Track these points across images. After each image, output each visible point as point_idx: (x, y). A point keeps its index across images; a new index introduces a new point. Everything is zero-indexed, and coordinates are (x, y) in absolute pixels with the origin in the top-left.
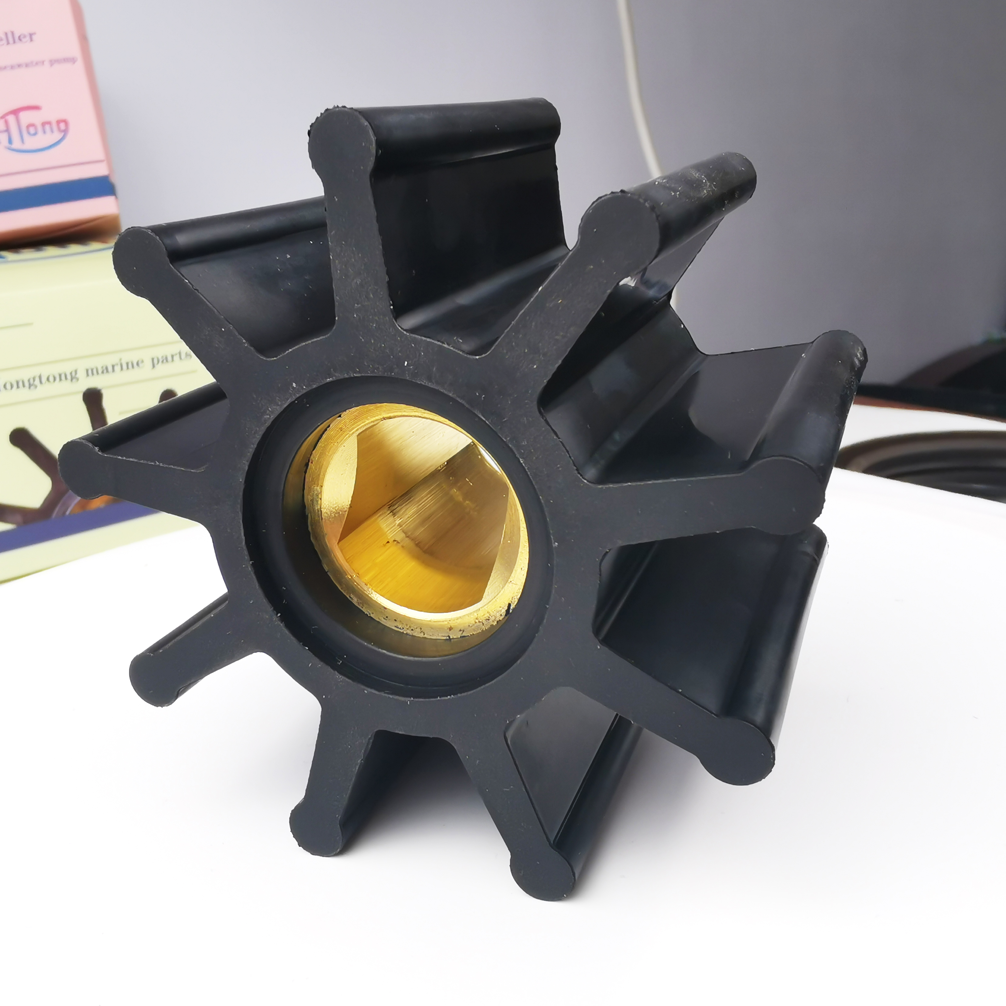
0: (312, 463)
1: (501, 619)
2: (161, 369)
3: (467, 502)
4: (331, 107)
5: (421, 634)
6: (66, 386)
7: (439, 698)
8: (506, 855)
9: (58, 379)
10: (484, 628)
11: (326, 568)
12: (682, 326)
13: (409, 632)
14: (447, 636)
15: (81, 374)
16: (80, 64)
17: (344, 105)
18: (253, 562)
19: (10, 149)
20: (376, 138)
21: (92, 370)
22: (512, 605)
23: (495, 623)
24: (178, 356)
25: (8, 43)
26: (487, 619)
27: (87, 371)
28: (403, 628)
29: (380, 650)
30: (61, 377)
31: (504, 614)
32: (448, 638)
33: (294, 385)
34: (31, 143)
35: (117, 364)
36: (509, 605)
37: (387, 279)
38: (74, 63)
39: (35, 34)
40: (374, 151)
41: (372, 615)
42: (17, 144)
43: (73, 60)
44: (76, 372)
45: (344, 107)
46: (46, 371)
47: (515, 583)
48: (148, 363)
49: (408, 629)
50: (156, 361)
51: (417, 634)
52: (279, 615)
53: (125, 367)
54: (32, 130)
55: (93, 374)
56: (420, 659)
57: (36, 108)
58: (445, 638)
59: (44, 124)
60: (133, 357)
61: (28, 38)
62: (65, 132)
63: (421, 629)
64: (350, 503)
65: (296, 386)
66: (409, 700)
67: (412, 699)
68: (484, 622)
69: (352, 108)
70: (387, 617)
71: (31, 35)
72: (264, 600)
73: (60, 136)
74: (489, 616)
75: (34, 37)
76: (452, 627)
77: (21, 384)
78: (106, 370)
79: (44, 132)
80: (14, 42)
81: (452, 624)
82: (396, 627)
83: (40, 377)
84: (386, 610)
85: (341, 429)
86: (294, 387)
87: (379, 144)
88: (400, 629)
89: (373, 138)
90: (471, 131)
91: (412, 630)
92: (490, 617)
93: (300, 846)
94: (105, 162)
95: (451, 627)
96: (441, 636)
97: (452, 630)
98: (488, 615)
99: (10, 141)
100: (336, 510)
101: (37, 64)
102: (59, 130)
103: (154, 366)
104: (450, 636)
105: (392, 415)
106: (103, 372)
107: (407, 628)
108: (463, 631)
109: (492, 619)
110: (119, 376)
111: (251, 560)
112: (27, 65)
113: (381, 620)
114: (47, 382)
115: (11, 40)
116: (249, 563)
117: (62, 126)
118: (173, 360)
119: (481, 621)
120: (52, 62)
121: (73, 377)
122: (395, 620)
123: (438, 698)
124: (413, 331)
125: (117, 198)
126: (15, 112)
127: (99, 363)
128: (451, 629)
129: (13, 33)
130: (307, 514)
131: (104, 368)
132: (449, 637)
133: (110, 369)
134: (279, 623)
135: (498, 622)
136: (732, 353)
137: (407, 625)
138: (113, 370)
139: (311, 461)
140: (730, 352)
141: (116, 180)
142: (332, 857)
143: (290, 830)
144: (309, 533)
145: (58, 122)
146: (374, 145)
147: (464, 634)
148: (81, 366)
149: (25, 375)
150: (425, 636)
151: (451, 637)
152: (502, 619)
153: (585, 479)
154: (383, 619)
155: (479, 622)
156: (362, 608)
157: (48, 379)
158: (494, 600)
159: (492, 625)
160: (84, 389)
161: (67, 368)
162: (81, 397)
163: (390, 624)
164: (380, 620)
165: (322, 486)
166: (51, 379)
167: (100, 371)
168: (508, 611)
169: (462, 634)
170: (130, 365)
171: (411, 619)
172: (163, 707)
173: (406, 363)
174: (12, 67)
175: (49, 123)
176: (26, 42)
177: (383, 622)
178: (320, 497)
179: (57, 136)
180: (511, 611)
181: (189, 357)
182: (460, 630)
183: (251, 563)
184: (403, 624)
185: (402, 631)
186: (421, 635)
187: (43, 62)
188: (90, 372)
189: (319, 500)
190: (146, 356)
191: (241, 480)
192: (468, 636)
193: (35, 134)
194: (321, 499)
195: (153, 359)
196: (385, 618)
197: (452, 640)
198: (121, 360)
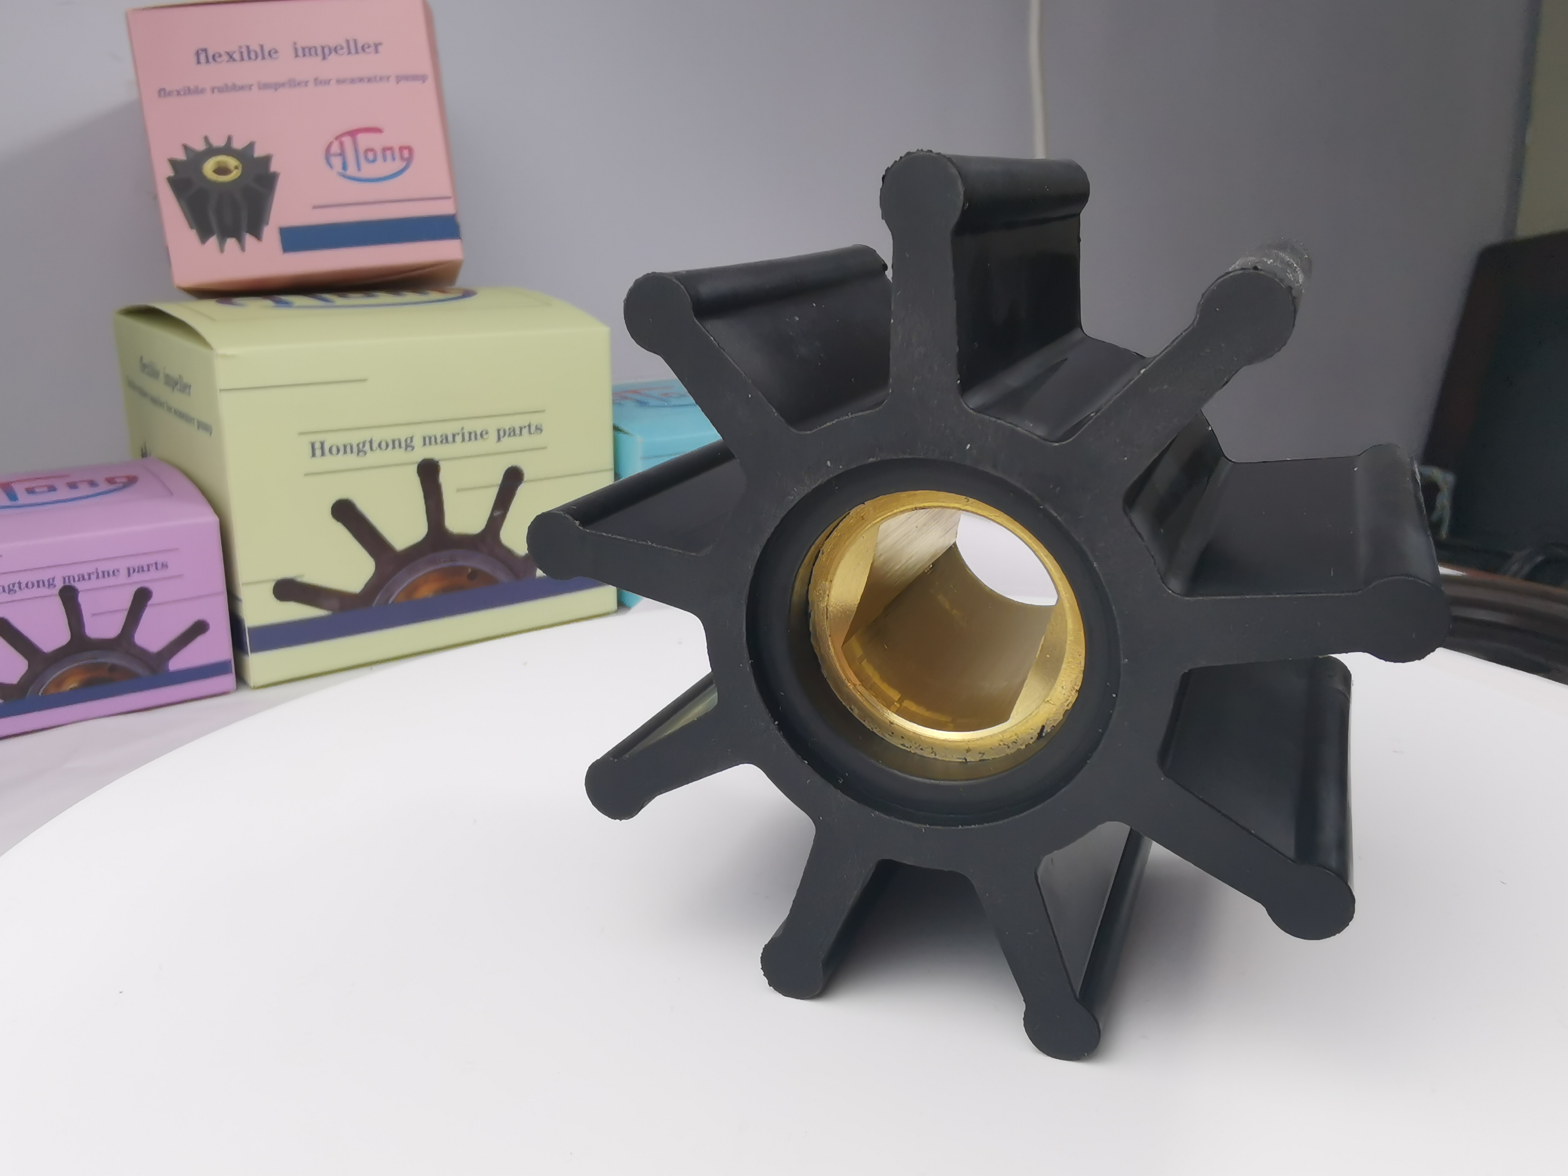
0: (823, 553)
1: (1031, 743)
2: (508, 443)
3: (954, 611)
4: (914, 150)
5: (932, 754)
6: (399, 455)
7: (960, 827)
8: (1019, 1008)
9: (391, 446)
10: (1009, 752)
11: (825, 675)
12: (1210, 429)
13: (919, 752)
14: (963, 759)
15: (418, 442)
16: (430, 82)
17: (930, 149)
18: (753, 661)
19: (344, 176)
20: (964, 190)
21: (430, 438)
22: (1046, 727)
23: (1023, 747)
24: (527, 428)
25: (349, 53)
26: (1014, 742)
27: (424, 439)
28: (911, 747)
29: (890, 769)
30: (395, 444)
31: (1035, 738)
32: (964, 761)
33: (829, 463)
34: (368, 170)
35: (458, 434)
36: (1043, 727)
37: (958, 349)
38: (424, 82)
39: (380, 44)
40: (961, 204)
41: (875, 731)
42: (352, 170)
43: (423, 78)
44: (412, 438)
45: (931, 151)
46: (378, 436)
47: (1052, 703)
48: (493, 435)
49: (916, 748)
50: (502, 433)
51: (927, 754)
52: (776, 723)
53: (467, 437)
54: (371, 156)
55: (430, 443)
56: (937, 782)
57: (377, 130)
58: (961, 760)
59: (385, 150)
60: (477, 426)
61: (372, 49)
62: (409, 161)
63: (932, 749)
64: (859, 601)
65: (831, 464)
66: (923, 827)
67: (928, 826)
68: (1010, 745)
69: (939, 154)
70: (893, 733)
71: (377, 46)
72: (762, 705)
73: (403, 164)
74: (1017, 738)
75: (380, 48)
76: (971, 748)
77: (348, 449)
78: (445, 439)
79: (385, 160)
80: (357, 52)
81: (971, 745)
82: (902, 745)
83: (371, 442)
84: (892, 725)
85: (863, 518)
86: (828, 466)
87: (968, 197)
88: (907, 747)
89: (961, 189)
90: (1029, 190)
91: (922, 749)
92: (1018, 740)
93: (770, 986)
94: (452, 199)
95: (969, 748)
96: (955, 758)
97: (970, 752)
98: (1015, 737)
99: (344, 167)
100: (843, 609)
101: (381, 79)
102: (402, 158)
103: (499, 439)
104: (966, 758)
105: (926, 504)
106: (442, 442)
107: (916, 746)
108: (984, 754)
109: (1020, 742)
110: (459, 448)
111: (751, 660)
112: (369, 80)
113: (886, 737)
114: (379, 449)
115: (353, 50)
116: (748, 662)
117: (406, 153)
118: (521, 434)
119: (1006, 743)
120: (399, 79)
121: (409, 445)
122: (903, 737)
123: (958, 826)
124: (980, 410)
125: (461, 240)
126: (353, 133)
127: (438, 430)
128: (968, 750)
129: (355, 41)
130: (809, 611)
131: (444, 437)
132: (966, 760)
133: (450, 439)
134: (777, 732)
135: (1026, 746)
136: (1264, 462)
137: (915, 743)
138: (454, 441)
139: (821, 552)
140: (1262, 461)
141: (464, 223)
142: (809, 1000)
143: (761, 967)
144: (810, 633)
145: (401, 149)
146: (962, 197)
147: (985, 757)
148: (418, 433)
149: (355, 438)
150: (937, 757)
151: (968, 760)
152: (1033, 743)
153: (1170, 590)
154: (887, 736)
155: (1004, 744)
156: (864, 721)
157: (380, 445)
158: (1025, 721)
159: (1019, 750)
160: (420, 459)
161: (402, 434)
162: (414, 468)
163: (896, 742)
164: (884, 736)
165: (831, 581)
166: (383, 445)
167: (439, 440)
168: (1040, 735)
169: (982, 757)
170: (473, 436)
171: (921, 737)
172: (622, 821)
173: (969, 446)
174: (353, 81)
175: (391, 149)
176: (343, 54)
177: (888, 738)
178: (827, 593)
179: (399, 165)
180: (1044, 734)
181: (539, 431)
182: (980, 753)
183: (750, 662)
184: (911, 742)
185: (909, 750)
186: (933, 756)
187: (388, 78)
188: (428, 441)
189: (826, 598)
190: (492, 426)
191: (750, 568)
192: (989, 759)
193: (374, 161)
194: (828, 595)
195: (499, 431)
196: (891, 734)
197: (968, 763)
198: (463, 429)
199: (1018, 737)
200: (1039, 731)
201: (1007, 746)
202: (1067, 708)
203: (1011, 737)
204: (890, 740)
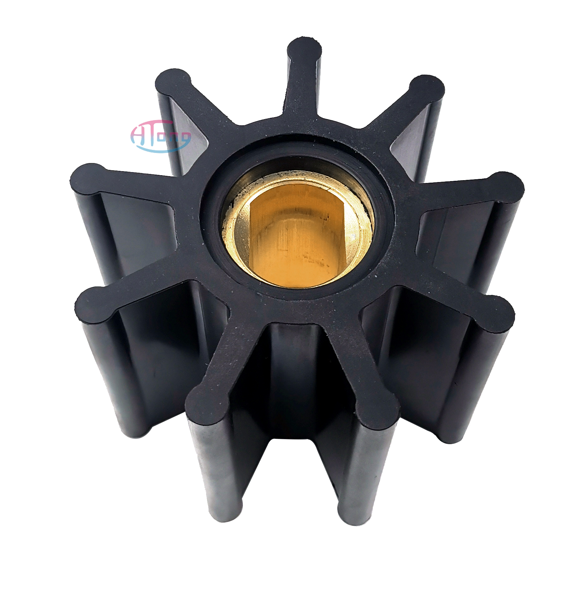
199: (243, 198)
200: (234, 205)
201: (246, 192)
202: (225, 219)
203: (246, 197)
204: (302, 172)
